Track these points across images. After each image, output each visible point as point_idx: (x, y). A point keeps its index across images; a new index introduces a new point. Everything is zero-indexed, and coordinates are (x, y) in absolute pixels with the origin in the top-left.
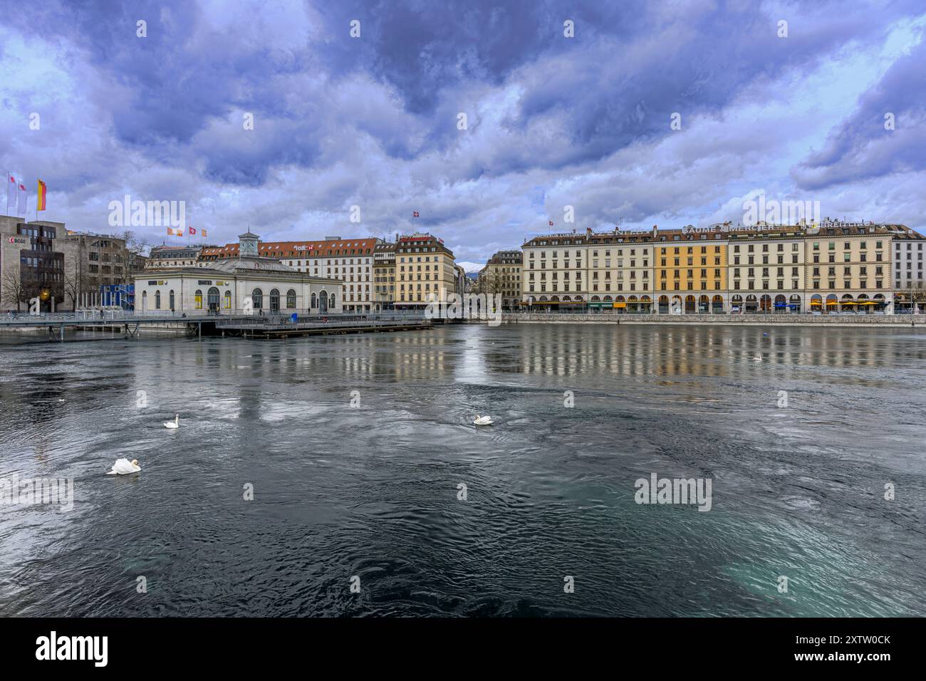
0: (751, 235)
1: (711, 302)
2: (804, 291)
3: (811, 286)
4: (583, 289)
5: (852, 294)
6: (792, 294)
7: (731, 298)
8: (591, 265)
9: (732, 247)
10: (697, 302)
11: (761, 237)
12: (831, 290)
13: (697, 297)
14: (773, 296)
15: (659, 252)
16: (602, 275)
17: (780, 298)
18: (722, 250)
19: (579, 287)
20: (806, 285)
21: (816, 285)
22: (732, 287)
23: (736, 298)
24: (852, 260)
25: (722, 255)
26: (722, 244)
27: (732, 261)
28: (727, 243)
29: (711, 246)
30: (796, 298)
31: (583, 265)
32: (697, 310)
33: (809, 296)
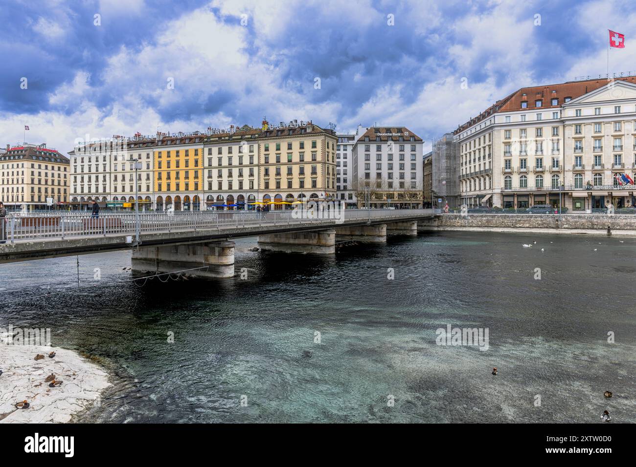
0: (220, 138)
1: (191, 202)
2: (258, 191)
3: (263, 187)
4: (108, 191)
5: (293, 194)
6: (249, 194)
7: (206, 198)
8: (113, 170)
9: (206, 150)
10: (182, 202)
11: (226, 140)
12: (278, 190)
13: (182, 197)
14: (235, 196)
15: (157, 155)
16: (120, 178)
17: (241, 197)
18: (200, 152)
19: (105, 188)
20: (259, 185)
21: (267, 185)
22: (206, 188)
23: (210, 198)
24: (294, 160)
25: (199, 157)
26: (200, 147)
27: (206, 165)
28: (202, 146)
29: (191, 149)
30: (253, 198)
31: (108, 170)
32: (182, 210)
33: (261, 196)
